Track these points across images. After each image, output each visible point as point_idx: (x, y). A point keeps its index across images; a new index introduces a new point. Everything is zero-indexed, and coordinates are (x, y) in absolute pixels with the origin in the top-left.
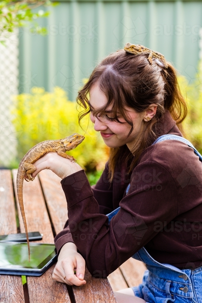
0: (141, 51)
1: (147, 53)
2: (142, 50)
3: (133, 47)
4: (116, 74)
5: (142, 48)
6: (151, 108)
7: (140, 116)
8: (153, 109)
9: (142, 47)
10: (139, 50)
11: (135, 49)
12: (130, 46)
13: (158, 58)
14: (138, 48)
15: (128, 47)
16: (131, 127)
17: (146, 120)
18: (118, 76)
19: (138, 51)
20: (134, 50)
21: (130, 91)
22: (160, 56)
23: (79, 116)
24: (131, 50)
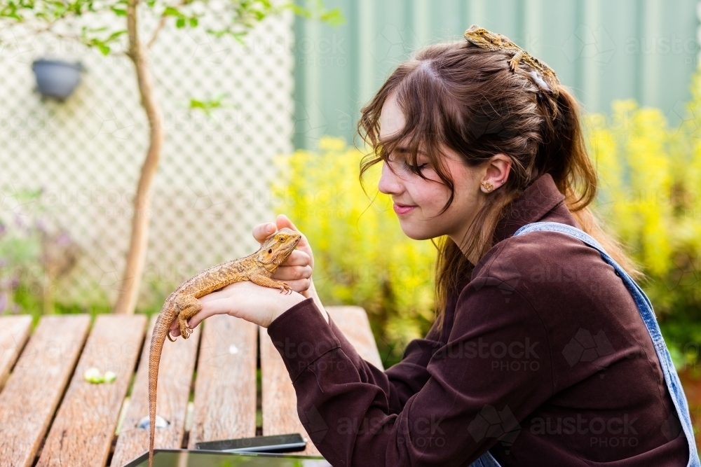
0: (497, 45)
1: (512, 51)
2: (501, 43)
3: (481, 33)
4: (434, 76)
5: (503, 40)
6: (495, 164)
7: (473, 177)
8: (500, 166)
9: (503, 38)
10: (496, 42)
11: (485, 38)
12: (475, 30)
13: (537, 70)
14: (491, 37)
15: (472, 31)
16: (450, 192)
17: (483, 189)
18: (436, 81)
19: (492, 42)
20: (483, 39)
21: (455, 114)
22: (545, 68)
23: (361, 167)
24: (478, 38)
